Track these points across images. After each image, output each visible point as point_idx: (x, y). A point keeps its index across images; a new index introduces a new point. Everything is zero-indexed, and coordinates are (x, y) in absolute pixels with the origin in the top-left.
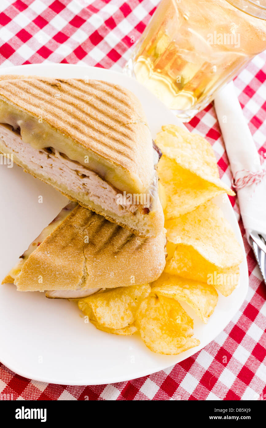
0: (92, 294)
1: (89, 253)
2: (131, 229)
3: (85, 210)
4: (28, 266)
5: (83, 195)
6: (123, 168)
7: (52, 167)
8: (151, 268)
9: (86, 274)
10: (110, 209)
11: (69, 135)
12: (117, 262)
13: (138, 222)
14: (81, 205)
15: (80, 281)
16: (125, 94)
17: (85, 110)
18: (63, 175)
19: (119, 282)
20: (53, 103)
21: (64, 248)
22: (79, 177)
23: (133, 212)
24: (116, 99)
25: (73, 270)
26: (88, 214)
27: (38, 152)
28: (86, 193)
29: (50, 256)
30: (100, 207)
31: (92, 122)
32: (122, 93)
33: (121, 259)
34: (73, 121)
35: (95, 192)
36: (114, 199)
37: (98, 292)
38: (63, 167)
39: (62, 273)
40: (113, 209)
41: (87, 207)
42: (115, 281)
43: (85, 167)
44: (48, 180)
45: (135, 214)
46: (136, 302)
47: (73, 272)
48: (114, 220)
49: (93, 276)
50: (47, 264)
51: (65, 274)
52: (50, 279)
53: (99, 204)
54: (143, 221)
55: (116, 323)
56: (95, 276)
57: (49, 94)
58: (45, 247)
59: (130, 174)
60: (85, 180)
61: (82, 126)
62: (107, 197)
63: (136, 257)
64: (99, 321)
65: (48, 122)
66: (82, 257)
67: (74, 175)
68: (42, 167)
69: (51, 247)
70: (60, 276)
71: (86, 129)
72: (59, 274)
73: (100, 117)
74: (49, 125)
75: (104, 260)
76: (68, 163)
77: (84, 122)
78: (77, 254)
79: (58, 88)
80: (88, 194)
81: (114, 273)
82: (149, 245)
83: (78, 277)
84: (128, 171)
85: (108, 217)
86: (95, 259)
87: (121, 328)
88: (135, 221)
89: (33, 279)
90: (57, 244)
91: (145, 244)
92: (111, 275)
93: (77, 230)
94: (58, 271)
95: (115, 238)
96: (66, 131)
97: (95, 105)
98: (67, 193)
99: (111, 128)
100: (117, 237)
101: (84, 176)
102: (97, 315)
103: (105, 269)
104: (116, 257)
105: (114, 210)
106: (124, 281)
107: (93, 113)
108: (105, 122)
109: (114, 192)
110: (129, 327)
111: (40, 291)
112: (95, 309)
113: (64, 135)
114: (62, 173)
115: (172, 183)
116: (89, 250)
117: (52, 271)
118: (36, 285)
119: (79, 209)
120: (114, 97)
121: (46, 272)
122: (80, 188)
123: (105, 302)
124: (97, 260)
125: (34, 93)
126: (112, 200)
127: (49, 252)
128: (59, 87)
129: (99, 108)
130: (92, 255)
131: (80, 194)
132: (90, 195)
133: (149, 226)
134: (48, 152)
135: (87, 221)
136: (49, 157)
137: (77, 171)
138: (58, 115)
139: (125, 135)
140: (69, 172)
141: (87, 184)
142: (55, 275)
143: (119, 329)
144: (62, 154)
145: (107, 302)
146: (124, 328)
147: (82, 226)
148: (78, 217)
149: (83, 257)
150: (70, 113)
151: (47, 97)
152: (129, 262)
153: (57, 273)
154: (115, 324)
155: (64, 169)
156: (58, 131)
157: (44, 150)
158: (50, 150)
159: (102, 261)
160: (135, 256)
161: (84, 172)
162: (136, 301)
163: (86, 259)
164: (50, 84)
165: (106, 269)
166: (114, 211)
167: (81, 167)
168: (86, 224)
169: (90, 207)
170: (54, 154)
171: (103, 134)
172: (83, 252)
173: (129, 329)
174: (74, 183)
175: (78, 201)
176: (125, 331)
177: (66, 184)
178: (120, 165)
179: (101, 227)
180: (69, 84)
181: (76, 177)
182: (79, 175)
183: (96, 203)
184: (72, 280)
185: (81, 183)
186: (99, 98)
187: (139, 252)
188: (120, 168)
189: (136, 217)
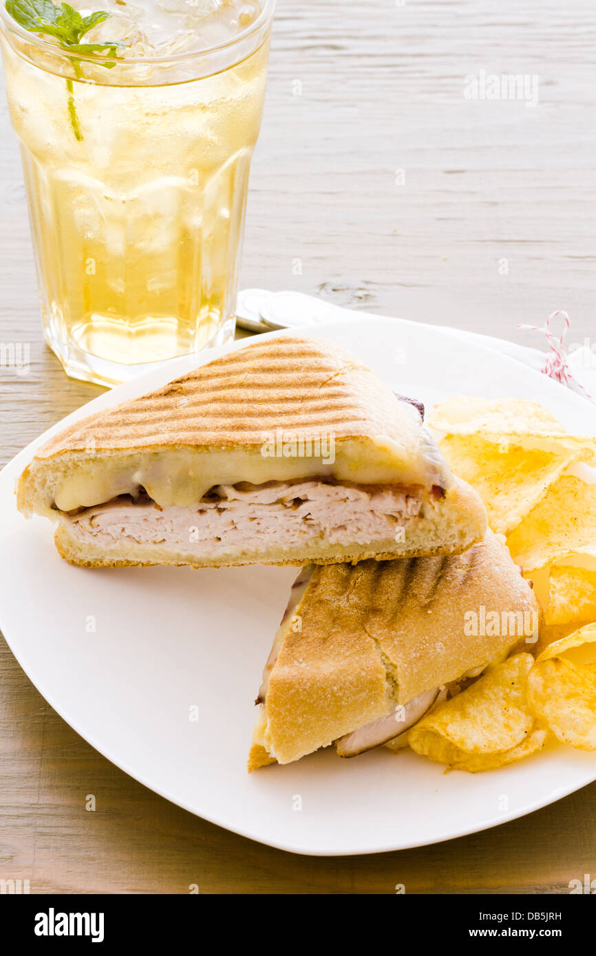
0: (425, 711)
1: (377, 627)
2: (432, 550)
3: (333, 567)
4: (275, 702)
5: (316, 543)
6: (354, 438)
7: (236, 527)
8: (510, 607)
9: (391, 668)
10: (376, 537)
11: (233, 443)
12: (437, 621)
13: (437, 529)
14: (321, 563)
15: (386, 685)
16: (302, 342)
17: (243, 396)
18: (261, 528)
19: (461, 659)
20: (181, 415)
21: (324, 640)
22: (290, 510)
23: (416, 513)
24: (291, 355)
25: (363, 669)
26: (343, 572)
27: (198, 515)
28: (318, 535)
29: (307, 666)
30: (355, 545)
31: (264, 407)
32: (297, 342)
33: (441, 613)
34: (229, 421)
35: (331, 520)
36: (372, 511)
37: (434, 702)
38: (254, 512)
39: (345, 685)
40: (379, 533)
41: (334, 562)
42: (452, 658)
43: (291, 483)
44: (241, 558)
45: (421, 515)
46: (516, 690)
47: (363, 674)
48: (393, 554)
49: (406, 665)
50: (309, 680)
51: (351, 683)
52: (328, 707)
53: (352, 541)
54: (443, 519)
55: (501, 739)
56: (410, 663)
57: (167, 407)
58: (289, 654)
59: (371, 441)
60: (304, 509)
61: (248, 421)
62: (357, 516)
63: (469, 596)
64: (463, 748)
65: (185, 445)
66: (367, 641)
67: (278, 511)
68: (219, 539)
69: (301, 649)
70: (344, 693)
71: (259, 421)
72: (341, 688)
73: (275, 393)
74: (189, 448)
75: (411, 627)
76: (256, 497)
77: (250, 414)
78: (355, 638)
79: (179, 393)
80: (322, 535)
81: (442, 642)
82: (483, 568)
83: (378, 679)
84: (367, 438)
85: (380, 555)
86: (393, 633)
87: (514, 745)
88: (430, 531)
89: (297, 723)
90: (309, 640)
91: (474, 568)
92: (438, 650)
93: (335, 604)
94: (335, 685)
95: (412, 584)
96: (223, 441)
97: (257, 381)
98: (286, 560)
99: (303, 399)
100: (415, 580)
101: (298, 502)
102: (453, 738)
103: (421, 643)
104: (429, 612)
105: (382, 534)
106: (470, 653)
107: (260, 393)
108: (288, 396)
109: (364, 496)
110: (530, 737)
111: (324, 746)
112: (445, 729)
113: (223, 448)
114: (258, 524)
116: (374, 624)
117: (324, 690)
118: (309, 732)
119: (322, 572)
120: (285, 355)
121: (315, 697)
122: (305, 532)
123: (458, 714)
124: (399, 633)
125: (139, 419)
126: (370, 515)
127: (301, 660)
128: (179, 390)
129: (267, 382)
130: (384, 629)
131: (310, 545)
132: (327, 533)
133: (458, 521)
134: (214, 502)
135: (345, 583)
136: (220, 510)
137: (280, 501)
138: (198, 426)
139: (335, 395)
140: (269, 514)
141: (309, 514)
142: (333, 694)
143: (512, 749)
144: (241, 487)
145: (461, 712)
146: (521, 744)
147: (342, 594)
148: (326, 584)
149: (369, 639)
150: (217, 414)
151: (165, 413)
152: (460, 611)
153: (335, 688)
154: (499, 742)
155: (258, 514)
156: (210, 448)
157: (206, 502)
158: (213, 495)
159: (408, 632)
160: (466, 596)
161: (293, 493)
162: (515, 686)
163: (376, 640)
164: (161, 395)
165: (424, 642)
166: (384, 536)
167: (284, 486)
168: (346, 588)
169: (339, 557)
170: (225, 498)
171: (295, 412)
172: (366, 632)
173: (531, 739)
174: (288, 531)
175: (312, 560)
176: (527, 747)
177: (276, 542)
178: (347, 437)
179: (377, 580)
180: (195, 378)
181: (285, 516)
182: (289, 508)
183: (345, 544)
184: (370, 691)
185: (300, 520)
186: (258, 369)
187: (469, 586)
188: (351, 442)
189: (427, 519)
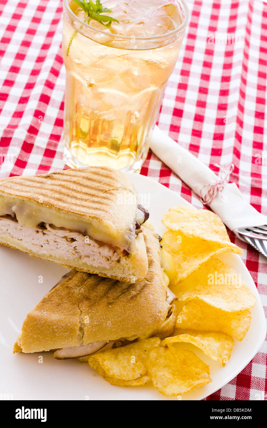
0: (98, 349)
1: (84, 306)
2: (121, 278)
3: (82, 273)
4: (26, 325)
5: (78, 260)
6: (97, 218)
7: (48, 243)
8: (150, 315)
9: (83, 326)
10: (100, 265)
11: (52, 205)
12: (112, 311)
13: (124, 269)
14: (78, 270)
15: (78, 332)
16: (110, 171)
17: (71, 187)
18: (58, 246)
19: (119, 331)
20: (43, 188)
21: (59, 305)
22: (69, 242)
23: (116, 259)
24: (102, 175)
25: (70, 322)
26: (85, 276)
27: (35, 233)
28: (79, 257)
29: (46, 313)
30: (92, 266)
31: (75, 194)
32: (108, 171)
33: (116, 308)
34: (57, 196)
35: (84, 252)
36: (100, 253)
37: (104, 347)
38: (56, 239)
39: (59, 327)
40: (102, 264)
41: (83, 271)
42: (114, 330)
43: (71, 231)
44: (49, 257)
45: (119, 261)
46: (145, 354)
47: (69, 324)
48: (106, 275)
49: (90, 327)
50: (44, 320)
51: (62, 327)
52: (49, 334)
53: (91, 264)
54: (127, 266)
55: (127, 374)
56: (93, 326)
57: (42, 183)
58: (41, 306)
59: (103, 222)
60: (74, 244)
61: (65, 198)
62: (94, 253)
63: (132, 305)
64: (108, 373)
65: (34, 200)
66: (77, 310)
67: (64, 241)
68: (42, 246)
69: (47, 305)
70: (58, 330)
71: (69, 200)
72: (57, 328)
73: (85, 190)
74: (35, 202)
75: (99, 311)
76: (57, 232)
77: (68, 195)
78: (72, 308)
79: (51, 178)
80: (80, 257)
81: (111, 321)
82: (144, 294)
83: (75, 329)
84: (102, 220)
85: (100, 274)
86: (90, 310)
87: (133, 379)
88: (121, 269)
89: (33, 337)
90: (53, 302)
91: (141, 293)
92: (108, 324)
93: (74, 290)
94: (55, 326)
95: (110, 292)
96: (49, 203)
97: (81, 183)
98: (66, 264)
99: (93, 195)
100: (112, 290)
101: (73, 240)
102: (105, 368)
103: (101, 319)
104: (110, 306)
105: (103, 265)
106: (123, 330)
107: (79, 188)
108: (88, 192)
109: (96, 245)
110: (142, 378)
111: (46, 351)
112: (103, 362)
113: (48, 206)
114: (57, 244)
115: (181, 252)
116: (84, 304)
117: (49, 326)
118: (38, 342)
119: (76, 274)
120: (100, 175)
121: (44, 328)
122: (74, 254)
123: (113, 356)
124: (93, 311)
125: (27, 184)
126: (98, 254)
127: (45, 310)
128: (51, 177)
129: (85, 184)
130: (87, 308)
131: (75, 260)
132: (83, 257)
133: (132, 269)
134: (42, 229)
135: (83, 281)
136: (44, 234)
137: (65, 237)
138: (45, 194)
139: (105, 198)
140: (61, 241)
141: (76, 247)
142: (53, 329)
143: (131, 380)
144: (51, 226)
145: (115, 356)
146: (136, 379)
147: (79, 286)
148: (74, 280)
149: (78, 310)
150: (56, 192)
151: (39, 185)
152: (125, 310)
153: (54, 327)
154: (126, 375)
155: (57, 240)
156: (43, 205)
157: (39, 228)
158: (42, 226)
159: (97, 312)
160: (130, 304)
161: (70, 235)
162: (146, 352)
163: (81, 311)
164: (44, 177)
165: (102, 319)
166: (103, 266)
167: (68, 231)
168: (82, 284)
169: (85, 269)
170: (46, 229)
171: (86, 200)
172: (79, 306)
173: (141, 379)
174: (68, 251)
175: (75, 268)
176: (138, 382)
177: (63, 255)
178: (94, 217)
179: (97, 285)
180: (61, 174)
181: (67, 244)
182: (68, 241)
183: (88, 264)
184: (70, 333)
185: (72, 248)
186: (85, 178)
187: (134, 300)
188: (95, 220)
189: (120, 264)
